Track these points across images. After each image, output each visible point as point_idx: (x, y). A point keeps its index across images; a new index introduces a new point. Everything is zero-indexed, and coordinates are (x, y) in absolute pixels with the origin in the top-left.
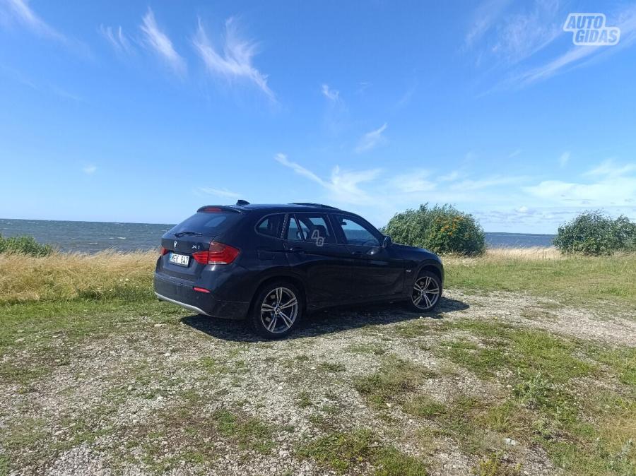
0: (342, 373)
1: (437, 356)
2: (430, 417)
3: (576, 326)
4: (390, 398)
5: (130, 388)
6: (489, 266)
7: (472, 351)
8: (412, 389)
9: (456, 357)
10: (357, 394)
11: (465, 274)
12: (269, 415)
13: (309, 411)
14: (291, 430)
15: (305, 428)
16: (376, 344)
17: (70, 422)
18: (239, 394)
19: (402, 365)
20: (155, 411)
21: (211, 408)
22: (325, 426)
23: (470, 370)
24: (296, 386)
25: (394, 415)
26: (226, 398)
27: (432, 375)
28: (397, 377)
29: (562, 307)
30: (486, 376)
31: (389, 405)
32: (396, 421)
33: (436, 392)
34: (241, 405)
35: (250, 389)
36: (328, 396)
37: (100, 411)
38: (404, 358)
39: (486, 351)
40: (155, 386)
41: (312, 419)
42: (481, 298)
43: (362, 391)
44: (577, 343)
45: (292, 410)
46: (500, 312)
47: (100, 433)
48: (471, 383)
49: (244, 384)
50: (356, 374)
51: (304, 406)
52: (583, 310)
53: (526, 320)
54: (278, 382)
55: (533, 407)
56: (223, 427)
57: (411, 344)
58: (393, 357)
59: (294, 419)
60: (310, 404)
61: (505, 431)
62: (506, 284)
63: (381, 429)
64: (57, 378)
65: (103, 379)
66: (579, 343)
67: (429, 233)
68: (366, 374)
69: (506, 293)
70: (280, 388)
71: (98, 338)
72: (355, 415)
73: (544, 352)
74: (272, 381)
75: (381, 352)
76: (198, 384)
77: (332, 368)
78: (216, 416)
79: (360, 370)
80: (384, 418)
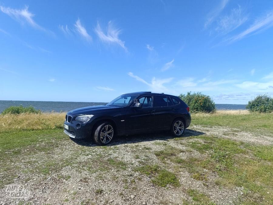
0: (151, 150)
1: (186, 146)
2: (179, 163)
3: (244, 138)
4: (166, 158)
5: (80, 153)
6: (216, 117)
7: (199, 145)
8: (175, 155)
9: (193, 147)
10: (155, 156)
11: (205, 120)
12: (126, 160)
13: (138, 160)
14: (132, 164)
15: (137, 164)
16: (164, 142)
17: (63, 161)
18: (116, 155)
19: (172, 148)
20: (89, 159)
21: (107, 158)
22: (143, 164)
23: (197, 150)
24: (135, 153)
25: (167, 162)
26: (111, 156)
27: (183, 152)
28: (170, 152)
29: (240, 131)
30: (202, 153)
31: (166, 159)
32: (168, 163)
33: (183, 156)
34: (116, 158)
35: (119, 154)
36: (145, 156)
37: (72, 158)
38: (174, 146)
39: (205, 145)
40: (88, 153)
41: (139, 162)
42: (209, 128)
43: (157, 155)
44: (241, 143)
45: (133, 159)
46: (215, 133)
47: (73, 163)
48: (196, 154)
49: (117, 153)
50: (156, 150)
51: (137, 158)
52: (249, 133)
53: (224, 136)
54: (128, 152)
55: (217, 162)
56: (111, 163)
57: (177, 142)
58: (170, 146)
59: (134, 162)
60: (139, 158)
61: (204, 167)
62: (221, 123)
63: (162, 165)
64: (56, 150)
65: (71, 151)
66: (242, 143)
67: (191, 104)
68: (159, 151)
69: (220, 127)
70: (129, 154)
71: (66, 140)
72: (154, 161)
73: (227, 146)
74: (127, 152)
75: (166, 145)
76: (102, 152)
77: (147, 149)
78: (108, 160)
79: (157, 150)
80: (164, 162)
